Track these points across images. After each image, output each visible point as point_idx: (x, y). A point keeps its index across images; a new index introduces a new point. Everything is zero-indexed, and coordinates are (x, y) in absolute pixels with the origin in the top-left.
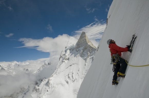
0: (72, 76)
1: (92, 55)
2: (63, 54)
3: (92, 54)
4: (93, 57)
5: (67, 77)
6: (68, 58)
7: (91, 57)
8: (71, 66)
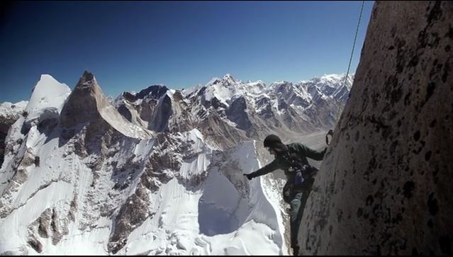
0: (53, 225)
1: (112, 155)
2: (15, 139)
3: (113, 150)
4: (116, 161)
5: (36, 228)
6: (34, 158)
7: (111, 160)
8: (46, 186)
